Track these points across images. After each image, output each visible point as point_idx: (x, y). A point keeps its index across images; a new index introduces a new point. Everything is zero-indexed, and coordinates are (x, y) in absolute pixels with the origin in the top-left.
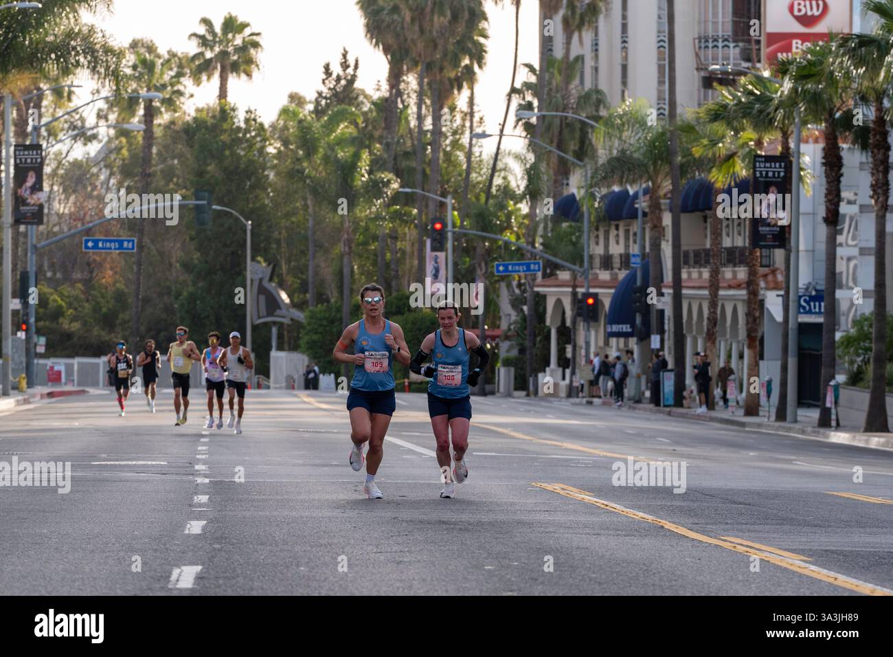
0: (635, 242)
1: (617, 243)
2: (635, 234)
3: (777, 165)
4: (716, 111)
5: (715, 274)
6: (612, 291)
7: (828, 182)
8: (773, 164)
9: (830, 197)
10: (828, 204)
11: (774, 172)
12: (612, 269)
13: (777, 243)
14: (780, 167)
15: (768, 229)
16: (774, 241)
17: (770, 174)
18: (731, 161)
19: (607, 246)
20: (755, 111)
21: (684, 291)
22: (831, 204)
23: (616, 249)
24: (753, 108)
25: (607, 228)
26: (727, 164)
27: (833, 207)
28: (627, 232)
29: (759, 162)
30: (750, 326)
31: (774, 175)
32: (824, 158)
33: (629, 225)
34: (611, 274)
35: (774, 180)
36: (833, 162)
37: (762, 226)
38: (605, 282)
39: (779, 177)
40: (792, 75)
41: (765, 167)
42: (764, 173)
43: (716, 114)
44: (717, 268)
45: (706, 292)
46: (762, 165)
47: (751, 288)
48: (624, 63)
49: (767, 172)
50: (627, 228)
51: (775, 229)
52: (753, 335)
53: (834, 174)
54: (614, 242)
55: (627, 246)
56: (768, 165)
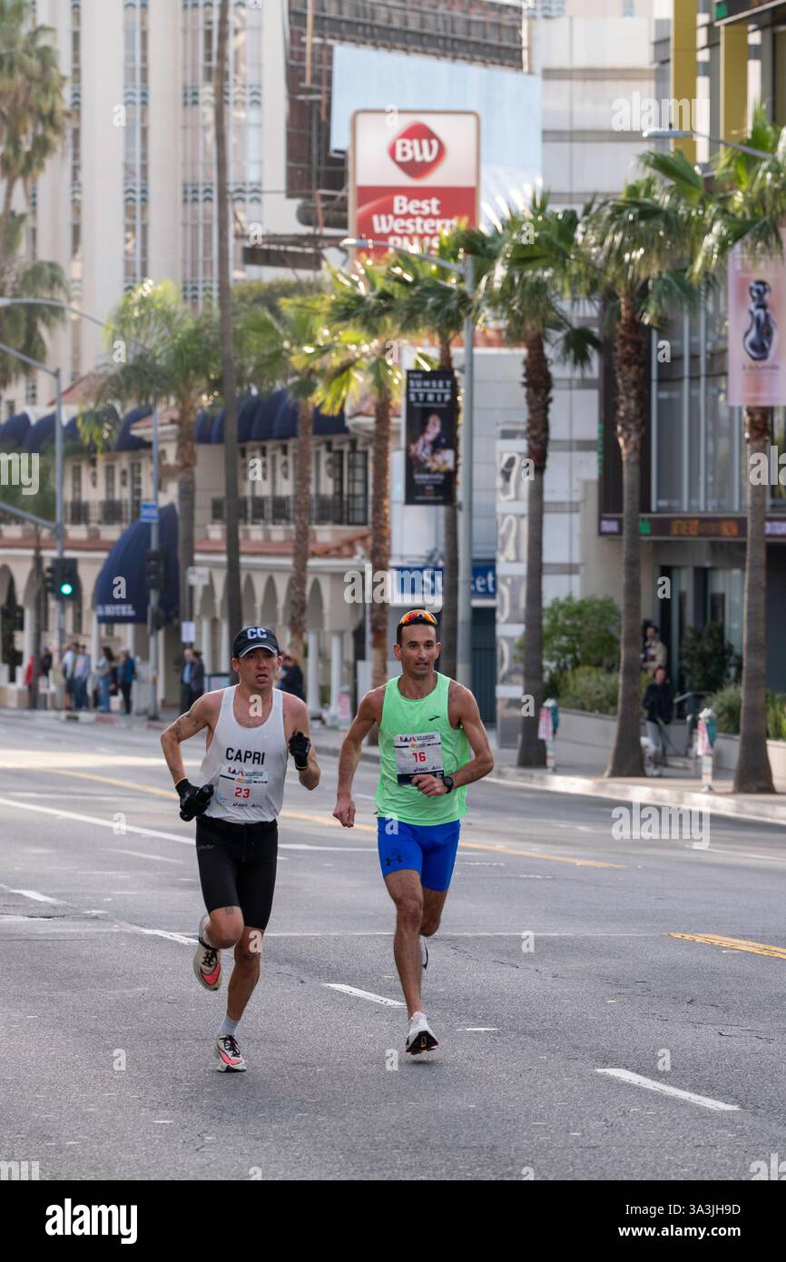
0: (124, 483)
1: (94, 484)
2: (124, 473)
3: (441, 384)
4: (346, 305)
5: (303, 536)
6: (104, 555)
7: (532, 411)
8: (434, 384)
9: (534, 433)
10: (532, 443)
11: (436, 394)
12: (87, 522)
13: (440, 498)
14: (445, 387)
15: (427, 477)
16: (436, 495)
17: (430, 397)
18: (345, 375)
19: (77, 489)
20: (428, 308)
21: (243, 560)
22: (536, 442)
23: (94, 494)
24: (425, 304)
25: (76, 464)
26: (338, 380)
27: (538, 447)
28: (110, 470)
29: (415, 379)
30: (375, 615)
31: (436, 398)
32: (525, 375)
33: (114, 459)
34: (89, 531)
35: (436, 405)
36: (538, 382)
37: (419, 472)
38: (80, 542)
39: (443, 401)
40: (506, 258)
41: (422, 387)
42: (421, 396)
43: (346, 309)
44: (305, 528)
45: (288, 562)
46: (419, 384)
47: (377, 560)
48: (76, 222)
49: (426, 395)
50: (110, 463)
51: (437, 476)
52: (381, 627)
53: (539, 399)
54: (90, 483)
55: (110, 488)
56: (427, 384)
